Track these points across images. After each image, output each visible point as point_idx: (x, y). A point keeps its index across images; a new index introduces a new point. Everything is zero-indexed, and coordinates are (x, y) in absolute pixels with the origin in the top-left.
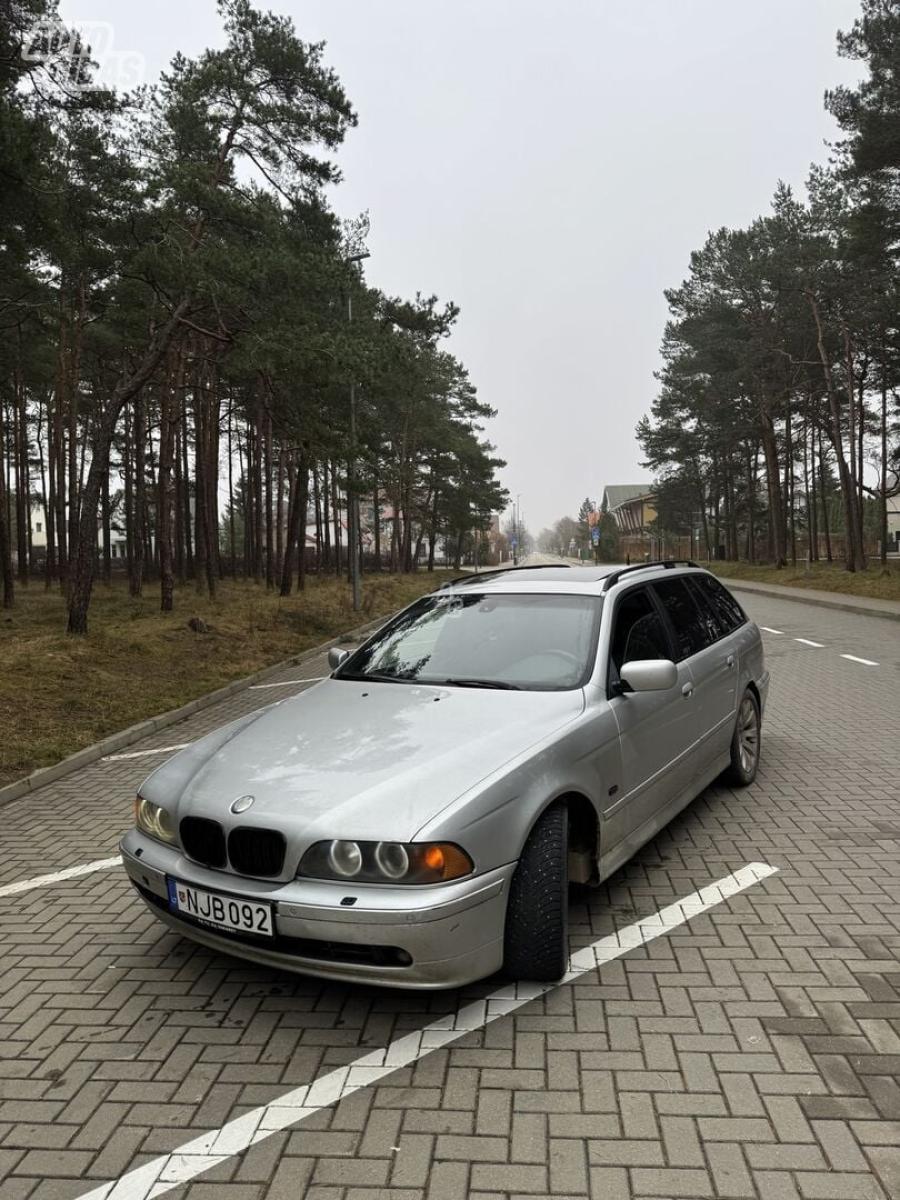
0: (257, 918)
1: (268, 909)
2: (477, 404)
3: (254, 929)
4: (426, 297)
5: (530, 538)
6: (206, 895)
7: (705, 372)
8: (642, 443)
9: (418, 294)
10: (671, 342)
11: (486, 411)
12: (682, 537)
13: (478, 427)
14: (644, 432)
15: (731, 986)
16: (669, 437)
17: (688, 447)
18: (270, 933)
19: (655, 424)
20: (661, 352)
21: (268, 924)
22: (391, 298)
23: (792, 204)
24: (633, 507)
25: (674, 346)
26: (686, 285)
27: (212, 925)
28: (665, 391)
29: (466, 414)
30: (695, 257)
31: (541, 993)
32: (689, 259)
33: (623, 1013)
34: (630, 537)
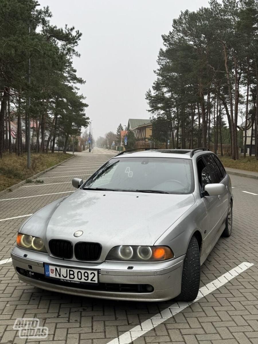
0: (90, 277)
1: (96, 272)
2: (76, 77)
3: (89, 281)
4: (70, 27)
5: (94, 141)
6: (66, 269)
7: (175, 72)
8: (148, 101)
9: (66, 25)
10: (162, 58)
11: (80, 81)
12: (162, 143)
13: (76, 88)
14: (149, 96)
15: (255, 300)
16: (159, 99)
17: (168, 104)
18: (96, 282)
19: (153, 93)
20: (157, 62)
21: (96, 278)
22: (52, 26)
23: (217, 3)
24: (142, 129)
25: (163, 60)
26: (170, 33)
27: (68, 281)
28: (158, 79)
29: (71, 81)
30: (175, 21)
31: (188, 305)
32: (172, 22)
33: (221, 310)
34: (140, 142)
